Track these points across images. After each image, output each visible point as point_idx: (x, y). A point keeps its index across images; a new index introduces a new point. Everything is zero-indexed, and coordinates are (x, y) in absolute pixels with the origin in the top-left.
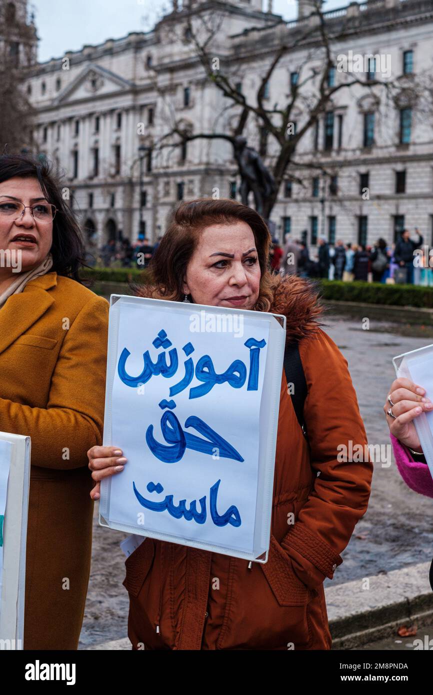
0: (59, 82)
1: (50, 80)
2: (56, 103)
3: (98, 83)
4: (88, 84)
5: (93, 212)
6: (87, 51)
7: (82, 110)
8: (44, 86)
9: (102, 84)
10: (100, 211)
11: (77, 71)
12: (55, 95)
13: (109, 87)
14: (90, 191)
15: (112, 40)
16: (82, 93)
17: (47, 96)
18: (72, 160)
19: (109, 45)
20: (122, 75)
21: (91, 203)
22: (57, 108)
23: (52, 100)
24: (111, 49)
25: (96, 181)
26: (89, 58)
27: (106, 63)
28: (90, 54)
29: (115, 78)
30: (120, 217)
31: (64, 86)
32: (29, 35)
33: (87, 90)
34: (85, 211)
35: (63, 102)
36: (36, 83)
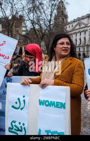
0: (72, 26)
1: (71, 25)
2: (72, 30)
3: (80, 25)
4: (78, 26)
5: (80, 52)
6: (78, 19)
7: (77, 31)
8: (69, 27)
9: (81, 25)
10: (82, 51)
11: (76, 23)
12: (72, 28)
13: (83, 26)
14: (79, 47)
15: (83, 16)
16: (77, 28)
17: (70, 29)
18: (76, 41)
19: (83, 17)
20: (86, 23)
21: (80, 50)
22: (72, 31)
23: (71, 29)
24: (83, 18)
25: (80, 45)
26: (79, 20)
27: (82, 21)
28: (79, 19)
29: (84, 24)
30: (86, 53)
31: (73, 26)
32: (66, 17)
33: (78, 27)
34: (78, 52)
35: (73, 30)
36: (68, 26)
